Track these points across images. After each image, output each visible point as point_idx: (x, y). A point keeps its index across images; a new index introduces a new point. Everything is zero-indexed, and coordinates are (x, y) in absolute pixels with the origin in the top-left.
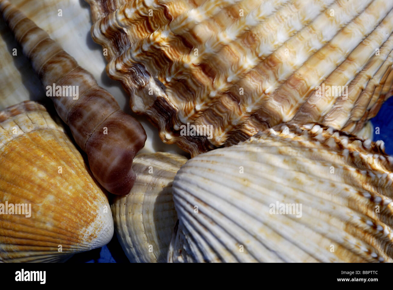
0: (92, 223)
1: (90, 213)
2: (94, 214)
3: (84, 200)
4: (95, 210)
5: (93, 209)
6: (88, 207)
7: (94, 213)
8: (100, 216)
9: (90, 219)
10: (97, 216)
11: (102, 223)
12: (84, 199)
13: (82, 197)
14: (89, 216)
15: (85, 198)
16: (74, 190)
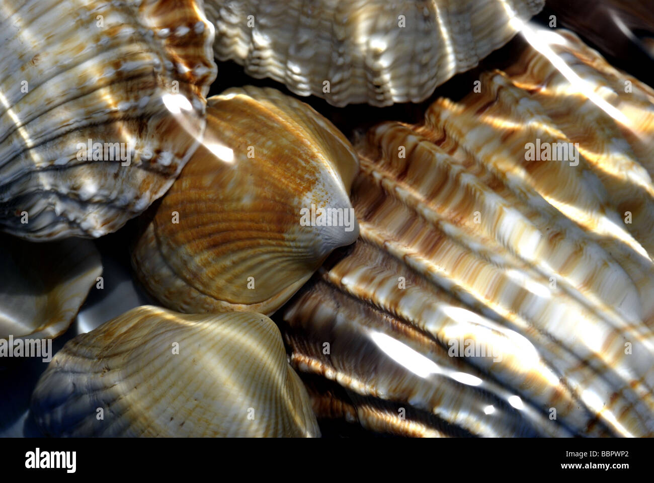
0: (306, 192)
1: (303, 177)
2: (312, 178)
3: (292, 159)
4: (314, 173)
5: (308, 171)
6: (300, 167)
7: (310, 177)
8: (322, 183)
9: (303, 187)
10: (317, 183)
11: (327, 194)
12: (293, 157)
13: (290, 154)
14: (300, 183)
15: (296, 155)
16: (274, 146)
